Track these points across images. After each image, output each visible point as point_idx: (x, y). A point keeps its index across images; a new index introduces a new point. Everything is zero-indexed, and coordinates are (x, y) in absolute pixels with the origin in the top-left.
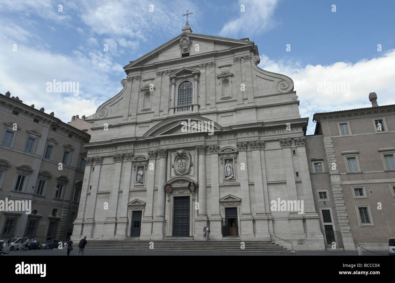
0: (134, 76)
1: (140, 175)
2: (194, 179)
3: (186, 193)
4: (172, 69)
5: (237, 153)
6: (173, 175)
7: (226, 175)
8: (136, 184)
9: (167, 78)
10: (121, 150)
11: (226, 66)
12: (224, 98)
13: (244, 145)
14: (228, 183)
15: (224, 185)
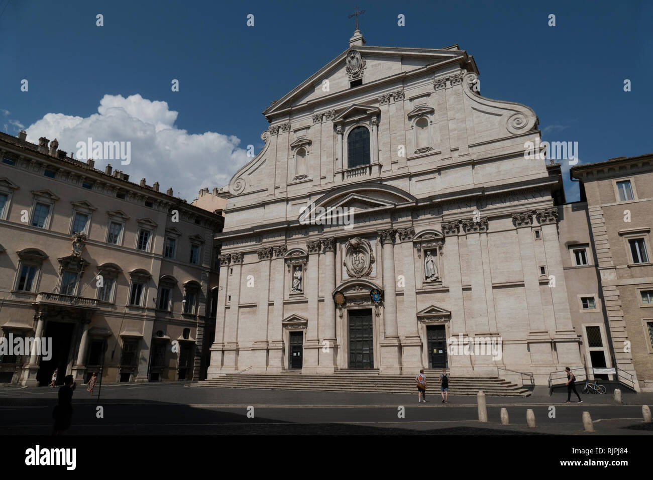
0: (279, 124)
1: (297, 278)
2: (378, 283)
3: (366, 305)
4: (337, 108)
5: (443, 240)
6: (346, 277)
7: (427, 275)
8: (292, 293)
9: (329, 124)
10: (268, 242)
11: (422, 96)
12: (421, 151)
13: (453, 226)
14: (429, 288)
15: (423, 290)
